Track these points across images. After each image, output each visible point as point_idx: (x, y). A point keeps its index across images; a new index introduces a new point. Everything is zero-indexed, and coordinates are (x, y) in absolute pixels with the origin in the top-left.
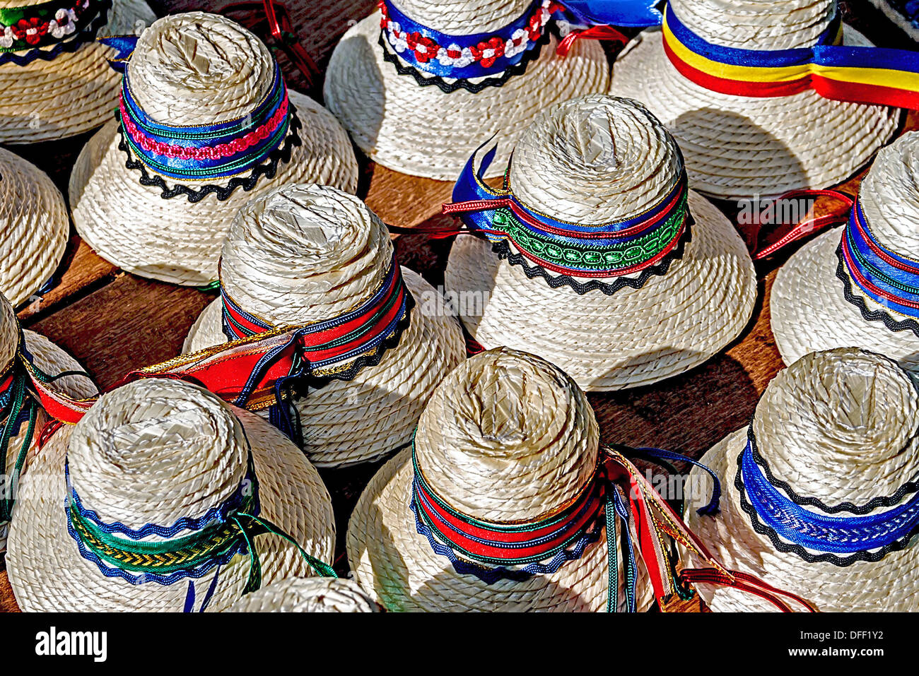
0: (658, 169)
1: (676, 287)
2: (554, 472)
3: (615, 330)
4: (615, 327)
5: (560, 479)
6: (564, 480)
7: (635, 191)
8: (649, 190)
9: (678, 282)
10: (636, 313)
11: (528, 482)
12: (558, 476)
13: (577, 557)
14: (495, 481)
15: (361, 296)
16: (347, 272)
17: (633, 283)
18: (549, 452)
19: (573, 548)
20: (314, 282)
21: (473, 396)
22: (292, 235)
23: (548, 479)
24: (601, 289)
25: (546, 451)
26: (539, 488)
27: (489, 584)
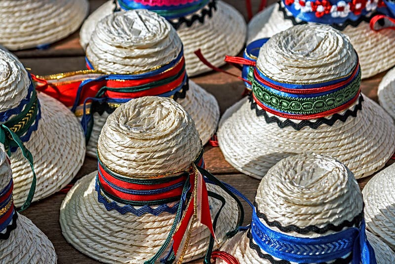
0: (326, 65)
1: (321, 140)
2: (148, 154)
3: (276, 148)
4: (277, 146)
5: (150, 159)
6: (153, 161)
7: (305, 70)
8: (314, 73)
9: (324, 138)
10: (292, 143)
11: (132, 153)
12: (149, 157)
13: (155, 214)
14: (117, 146)
15: (142, 69)
16: (137, 52)
17: (294, 125)
18: (150, 143)
19: (155, 208)
20: (118, 50)
21: (137, 110)
22: (126, 29)
23: (142, 155)
24: (278, 123)
25: (149, 141)
26: (137, 158)
27: (108, 210)
